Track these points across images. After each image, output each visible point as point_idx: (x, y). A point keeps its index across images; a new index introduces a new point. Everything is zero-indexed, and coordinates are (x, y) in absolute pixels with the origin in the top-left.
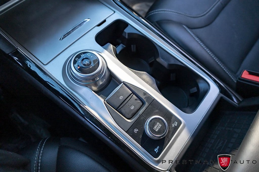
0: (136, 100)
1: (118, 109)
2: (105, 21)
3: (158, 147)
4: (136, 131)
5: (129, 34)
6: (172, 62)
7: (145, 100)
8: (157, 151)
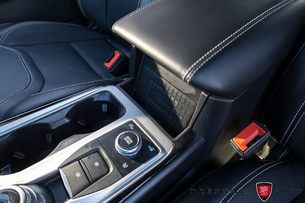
0: (89, 158)
1: (91, 182)
3: (149, 147)
4: (125, 165)
7: (94, 148)
8: (152, 149)
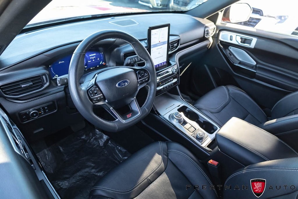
2: (180, 106)
5: (188, 110)
6: (204, 120)
